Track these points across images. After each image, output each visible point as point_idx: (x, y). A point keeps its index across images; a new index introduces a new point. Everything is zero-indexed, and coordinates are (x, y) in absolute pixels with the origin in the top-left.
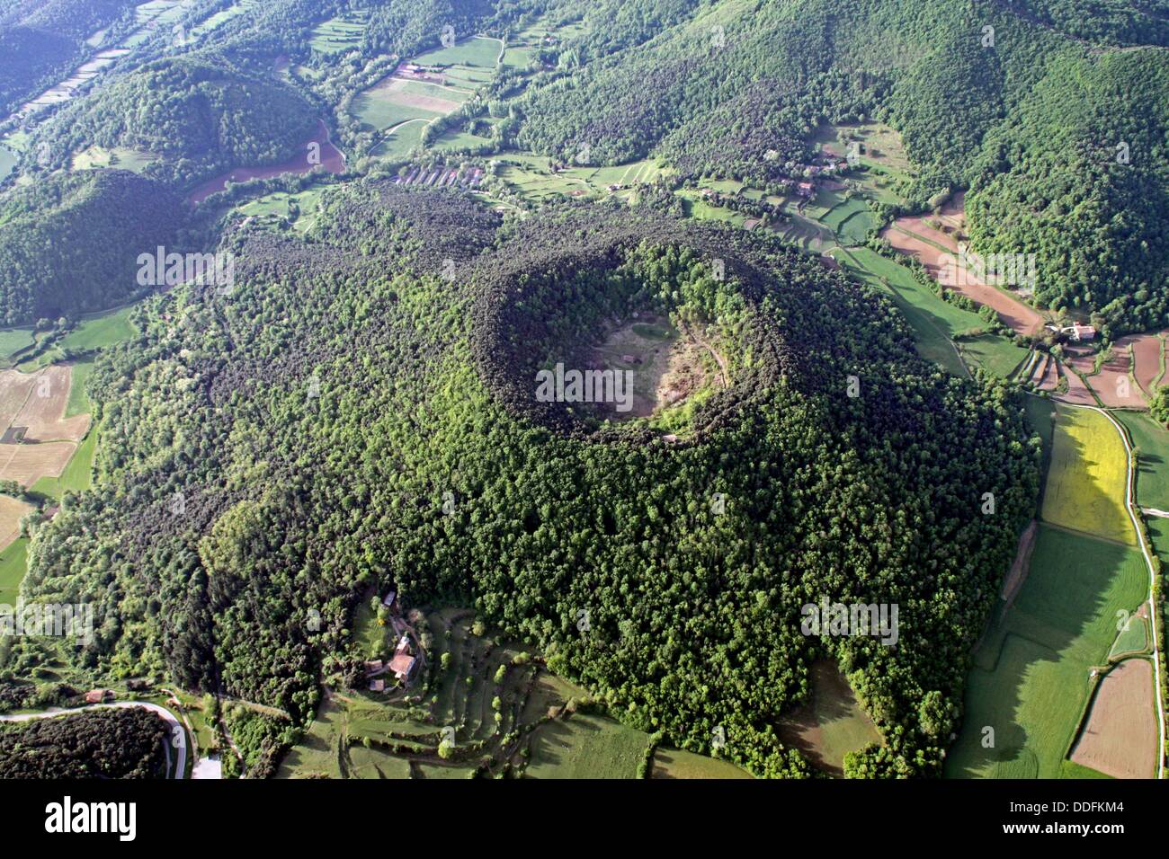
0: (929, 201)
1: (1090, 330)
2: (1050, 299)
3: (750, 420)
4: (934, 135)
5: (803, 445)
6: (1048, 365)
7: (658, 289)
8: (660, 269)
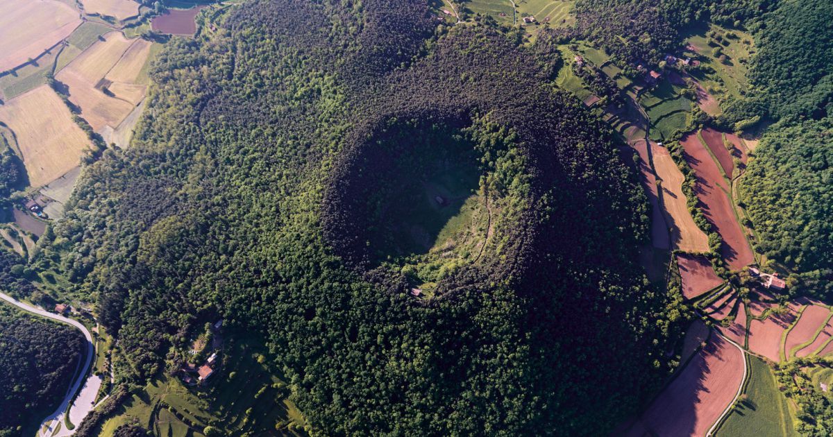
0: (737, 124)
1: (782, 284)
2: (768, 249)
3: (471, 301)
4: (782, 63)
5: (496, 331)
6: (729, 301)
7: (483, 154)
8: (488, 141)
